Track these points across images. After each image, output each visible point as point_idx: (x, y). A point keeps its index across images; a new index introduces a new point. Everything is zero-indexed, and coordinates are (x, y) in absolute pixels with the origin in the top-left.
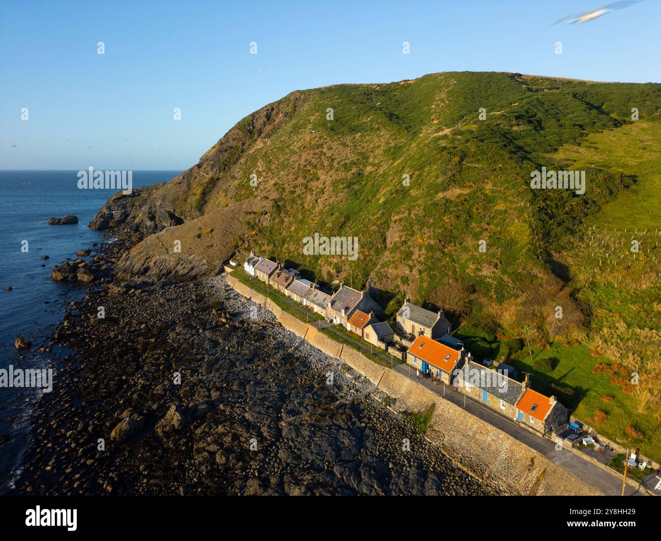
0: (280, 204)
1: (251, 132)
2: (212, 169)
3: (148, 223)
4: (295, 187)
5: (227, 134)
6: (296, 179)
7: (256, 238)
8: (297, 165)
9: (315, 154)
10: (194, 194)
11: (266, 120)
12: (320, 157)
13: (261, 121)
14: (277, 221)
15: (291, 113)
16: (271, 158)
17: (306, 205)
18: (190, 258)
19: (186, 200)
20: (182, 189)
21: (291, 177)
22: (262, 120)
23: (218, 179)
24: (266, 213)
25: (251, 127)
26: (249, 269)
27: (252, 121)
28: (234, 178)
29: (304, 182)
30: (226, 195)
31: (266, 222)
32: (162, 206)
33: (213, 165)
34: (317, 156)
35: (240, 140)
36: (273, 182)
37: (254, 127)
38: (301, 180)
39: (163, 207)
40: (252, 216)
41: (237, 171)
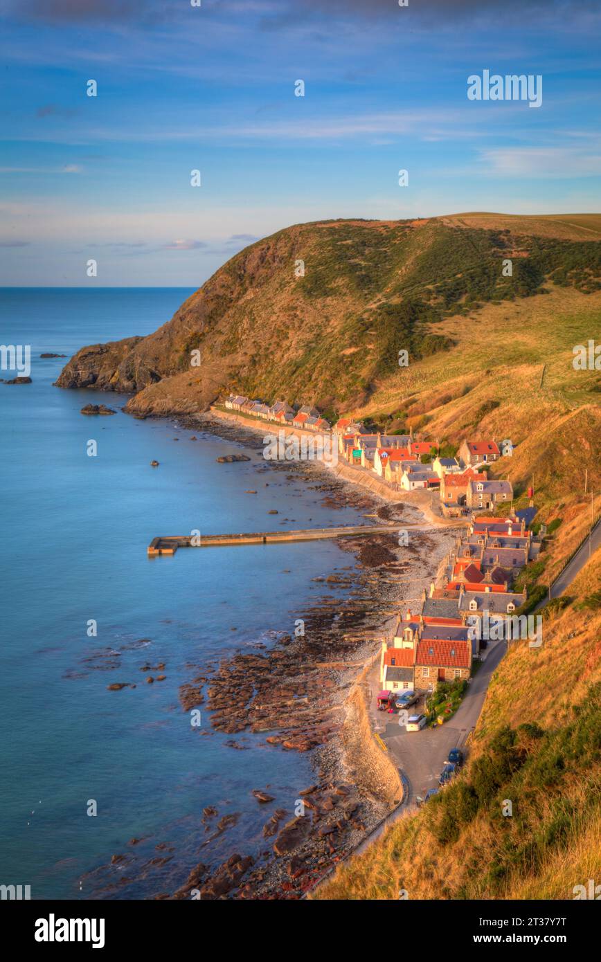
0: (257, 359)
1: (240, 277)
2: (196, 322)
3: (126, 383)
4: (270, 344)
5: (213, 276)
6: (272, 337)
7: (236, 386)
8: (273, 326)
9: (289, 316)
10: (177, 351)
11: (259, 262)
12: (293, 319)
13: (254, 263)
14: (253, 372)
15: (287, 258)
16: (255, 316)
17: (275, 359)
18: (185, 400)
19: (168, 358)
20: (164, 345)
21: (268, 336)
22: (256, 262)
23: (203, 334)
24: (245, 366)
25: (243, 272)
26: (229, 405)
27: (244, 263)
28: (220, 333)
29: (278, 340)
30: (211, 352)
31: (244, 373)
32: (141, 366)
33: (197, 318)
34: (291, 318)
35: (228, 287)
36: (253, 340)
37: (245, 271)
38: (275, 339)
39: (144, 365)
40: (234, 369)
41: (223, 325)
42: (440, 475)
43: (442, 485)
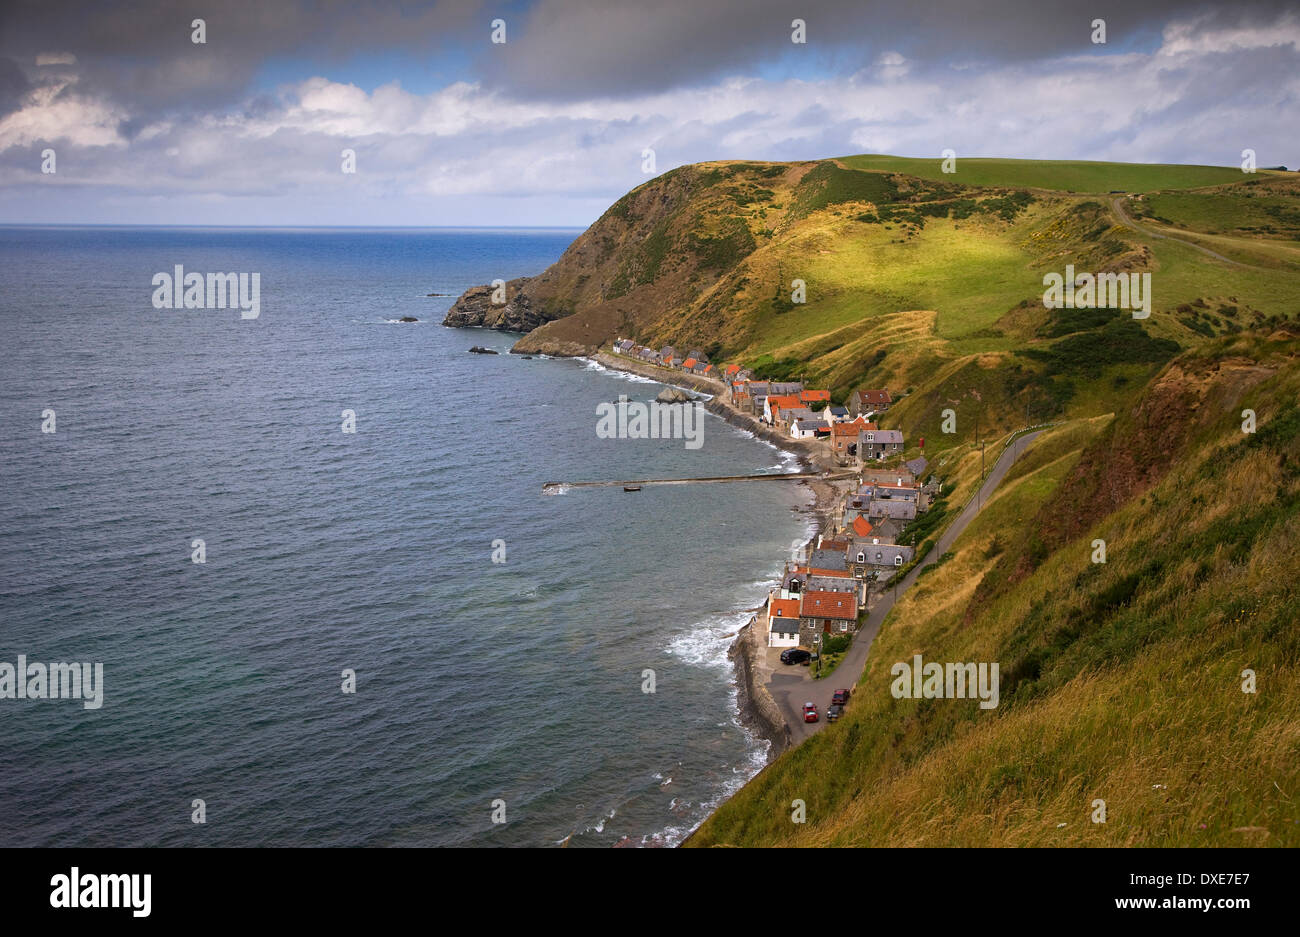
1: (628, 218)
25: (631, 213)
26: (616, 349)
42: (831, 424)
43: (833, 434)
